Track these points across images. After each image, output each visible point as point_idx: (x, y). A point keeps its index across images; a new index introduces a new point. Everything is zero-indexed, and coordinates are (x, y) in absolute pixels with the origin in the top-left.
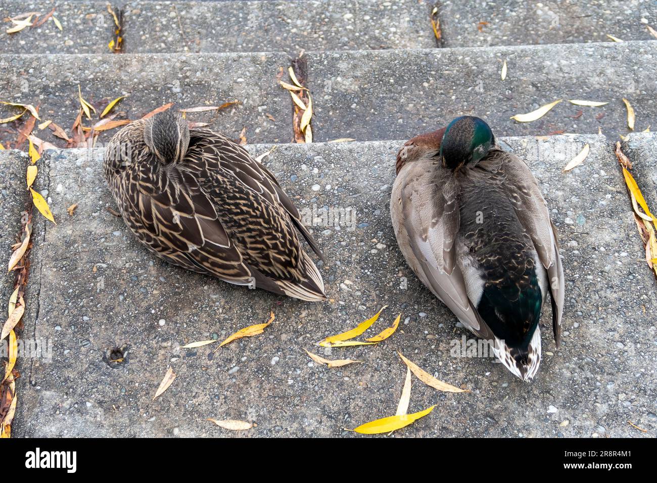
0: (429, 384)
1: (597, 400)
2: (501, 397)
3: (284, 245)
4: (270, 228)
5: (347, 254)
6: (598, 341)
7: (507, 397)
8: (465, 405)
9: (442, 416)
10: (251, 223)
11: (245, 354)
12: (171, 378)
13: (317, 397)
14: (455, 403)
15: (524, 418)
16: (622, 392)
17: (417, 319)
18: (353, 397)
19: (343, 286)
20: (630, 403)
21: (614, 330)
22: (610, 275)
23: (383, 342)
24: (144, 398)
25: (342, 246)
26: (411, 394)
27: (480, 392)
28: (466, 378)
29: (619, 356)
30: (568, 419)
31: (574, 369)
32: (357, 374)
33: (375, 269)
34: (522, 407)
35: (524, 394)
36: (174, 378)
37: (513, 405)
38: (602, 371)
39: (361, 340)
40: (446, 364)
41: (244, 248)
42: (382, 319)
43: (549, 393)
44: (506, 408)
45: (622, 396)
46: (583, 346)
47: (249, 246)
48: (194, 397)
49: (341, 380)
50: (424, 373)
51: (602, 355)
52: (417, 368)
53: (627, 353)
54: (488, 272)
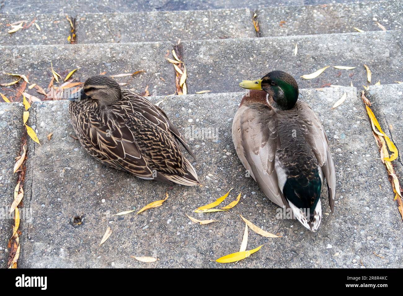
0: (258, 233)
1: (355, 240)
2: (300, 240)
3: (173, 156)
4: (165, 147)
5: (209, 159)
6: (354, 206)
7: (303, 239)
8: (280, 244)
9: (266, 252)
10: (154, 145)
11: (152, 218)
12: (109, 233)
13: (194, 242)
14: (273, 244)
15: (313, 251)
16: (369, 235)
17: (250, 195)
18: (215, 241)
19: (207, 177)
20: (374, 242)
21: (364, 200)
22: (360, 168)
23: (231, 209)
24: (94, 245)
25: (206, 154)
26: (248, 239)
27: (288, 237)
28: (279, 229)
29: (367, 214)
30: (338, 252)
31: (341, 223)
32: (217, 228)
33: (226, 167)
34: (312, 245)
35: (313, 238)
36: (111, 233)
37: (307, 244)
38: (357, 223)
39: (218, 208)
40: (268, 221)
41: (150, 158)
42: (230, 196)
43: (327, 237)
44: (303, 246)
45: (369, 238)
46: (346, 209)
47: (153, 157)
48: (123, 244)
49: (208, 232)
50: (255, 226)
51: (357, 214)
52: (251, 223)
53: (371, 213)
54: (290, 171)
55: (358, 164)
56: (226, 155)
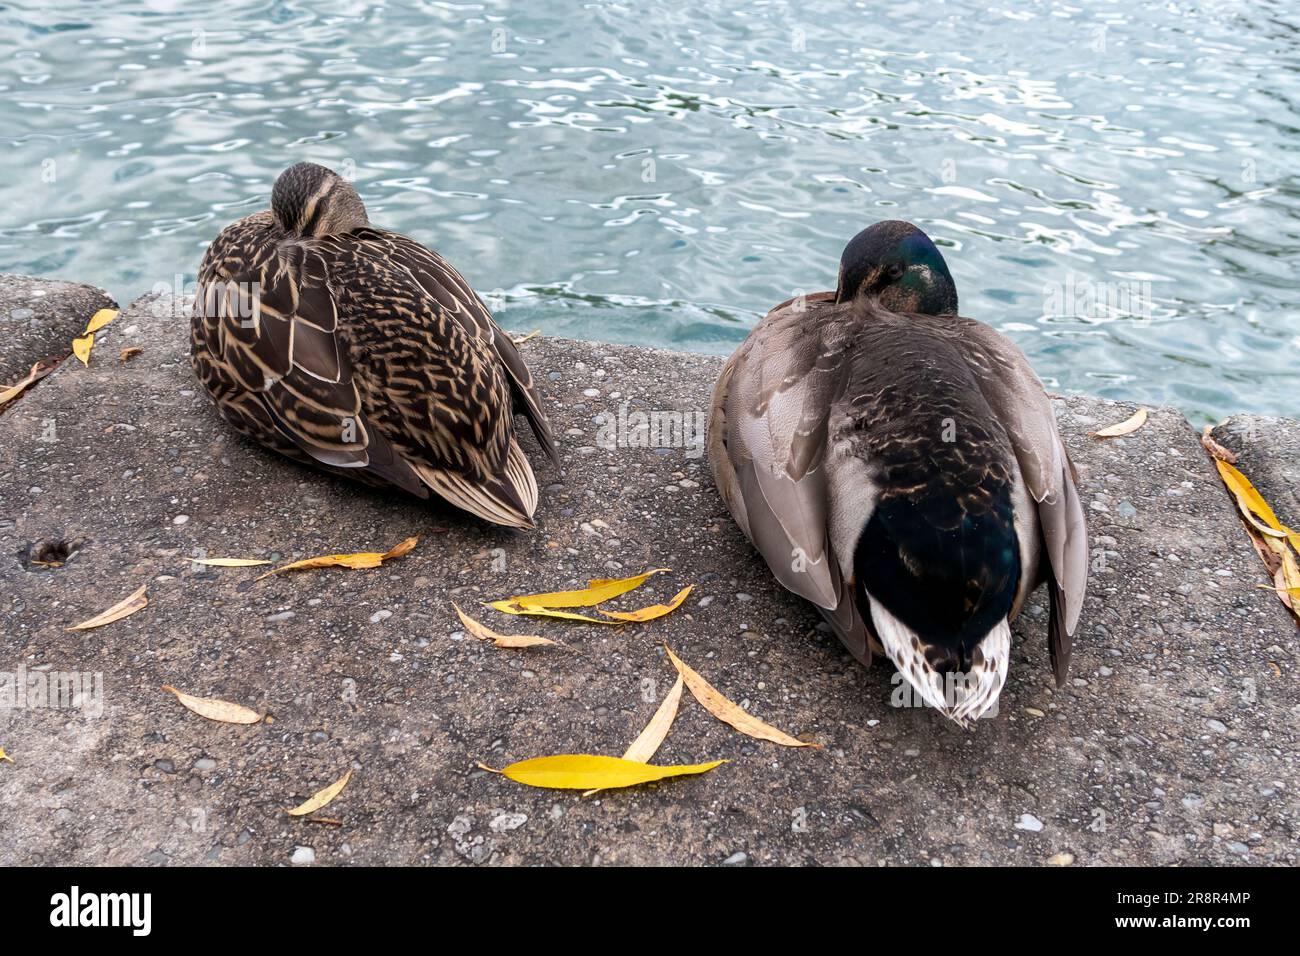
0: (722, 718)
1: (1152, 825)
2: (899, 776)
3: (464, 390)
4: (443, 353)
5: (613, 483)
6: (1159, 708)
7: (914, 777)
8: (802, 773)
9: (737, 786)
10: (405, 335)
11: (320, 595)
12: (133, 605)
13: (444, 694)
14: (775, 765)
15: (951, 827)
16: (1224, 821)
17: (729, 601)
18: (529, 709)
19: (586, 527)
20: (1245, 848)
21: (1202, 695)
22: (1190, 600)
23: (637, 625)
24: (53, 627)
25: (608, 472)
26: (672, 727)
27: (846, 756)
28: (817, 722)
29: (1215, 745)
30: (1070, 851)
31: (1095, 752)
32: (555, 670)
33: (664, 512)
34: (950, 804)
35: (958, 778)
36: (142, 605)
37: (925, 796)
38: (1168, 767)
39: (590, 615)
40: (776, 690)
41: (379, 383)
42: (649, 590)
43: (1025, 787)
44: (905, 799)
45: (1223, 830)
46: (1122, 712)
48: (164, 646)
49: (515, 674)
50: (717, 695)
51: (1171, 738)
52: (703, 682)
53: (1234, 744)
54: (891, 469)
55: (1183, 588)
56: (678, 485)
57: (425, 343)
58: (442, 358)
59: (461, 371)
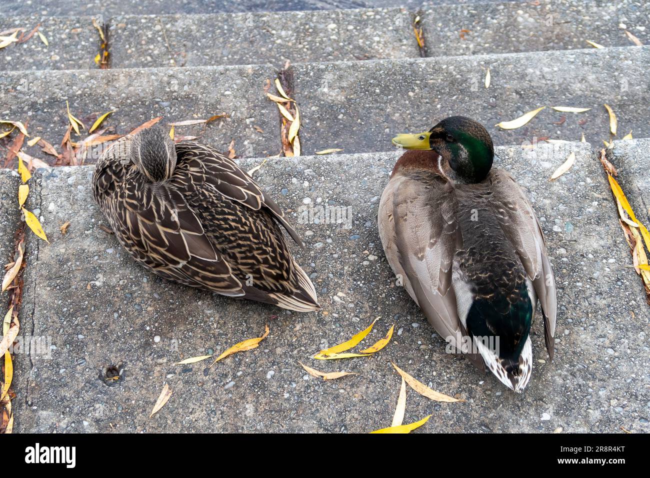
0: (424, 395)
1: (589, 407)
2: (495, 406)
3: (274, 259)
4: (260, 243)
5: (339, 266)
6: (589, 347)
7: (501, 405)
8: (460, 414)
9: (438, 426)
10: (241, 239)
11: (240, 369)
12: (167, 395)
13: (313, 410)
14: (449, 413)
15: (518, 426)
16: (614, 398)
17: (410, 330)
18: (349, 409)
19: (336, 298)
20: (621, 409)
21: (605, 336)
22: (598, 282)
23: (377, 354)
24: (140, 415)
25: (334, 259)
26: (406, 404)
27: (474, 401)
28: (460, 387)
29: (610, 362)
30: (561, 426)
31: (566, 376)
32: (352, 386)
33: (367, 281)
34: (516, 415)
36: (170, 394)
37: (507, 414)
38: (593, 377)
39: (355, 352)
40: (440, 374)
41: (235, 263)
42: (375, 331)
43: (542, 400)
44: (500, 417)
45: (614, 402)
46: (574, 353)
47: (239, 261)
48: (191, 413)
49: (337, 392)
50: (419, 383)
51: (594, 362)
52: (412, 378)
53: (617, 359)
54: (479, 287)
55: (595, 275)
56: (368, 260)
57: (250, 241)
58: (260, 246)
59: (270, 249)
